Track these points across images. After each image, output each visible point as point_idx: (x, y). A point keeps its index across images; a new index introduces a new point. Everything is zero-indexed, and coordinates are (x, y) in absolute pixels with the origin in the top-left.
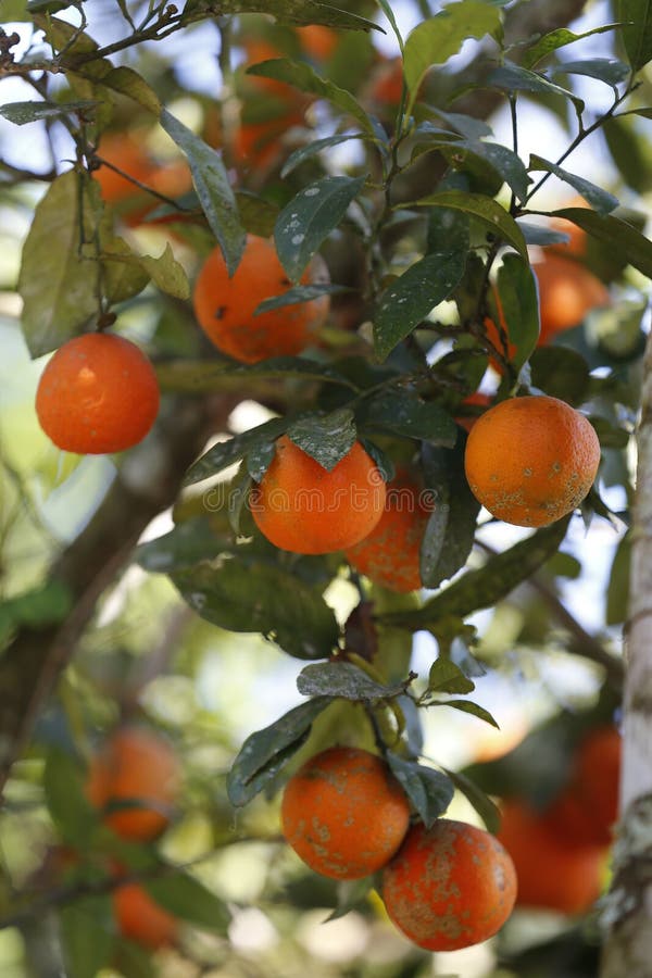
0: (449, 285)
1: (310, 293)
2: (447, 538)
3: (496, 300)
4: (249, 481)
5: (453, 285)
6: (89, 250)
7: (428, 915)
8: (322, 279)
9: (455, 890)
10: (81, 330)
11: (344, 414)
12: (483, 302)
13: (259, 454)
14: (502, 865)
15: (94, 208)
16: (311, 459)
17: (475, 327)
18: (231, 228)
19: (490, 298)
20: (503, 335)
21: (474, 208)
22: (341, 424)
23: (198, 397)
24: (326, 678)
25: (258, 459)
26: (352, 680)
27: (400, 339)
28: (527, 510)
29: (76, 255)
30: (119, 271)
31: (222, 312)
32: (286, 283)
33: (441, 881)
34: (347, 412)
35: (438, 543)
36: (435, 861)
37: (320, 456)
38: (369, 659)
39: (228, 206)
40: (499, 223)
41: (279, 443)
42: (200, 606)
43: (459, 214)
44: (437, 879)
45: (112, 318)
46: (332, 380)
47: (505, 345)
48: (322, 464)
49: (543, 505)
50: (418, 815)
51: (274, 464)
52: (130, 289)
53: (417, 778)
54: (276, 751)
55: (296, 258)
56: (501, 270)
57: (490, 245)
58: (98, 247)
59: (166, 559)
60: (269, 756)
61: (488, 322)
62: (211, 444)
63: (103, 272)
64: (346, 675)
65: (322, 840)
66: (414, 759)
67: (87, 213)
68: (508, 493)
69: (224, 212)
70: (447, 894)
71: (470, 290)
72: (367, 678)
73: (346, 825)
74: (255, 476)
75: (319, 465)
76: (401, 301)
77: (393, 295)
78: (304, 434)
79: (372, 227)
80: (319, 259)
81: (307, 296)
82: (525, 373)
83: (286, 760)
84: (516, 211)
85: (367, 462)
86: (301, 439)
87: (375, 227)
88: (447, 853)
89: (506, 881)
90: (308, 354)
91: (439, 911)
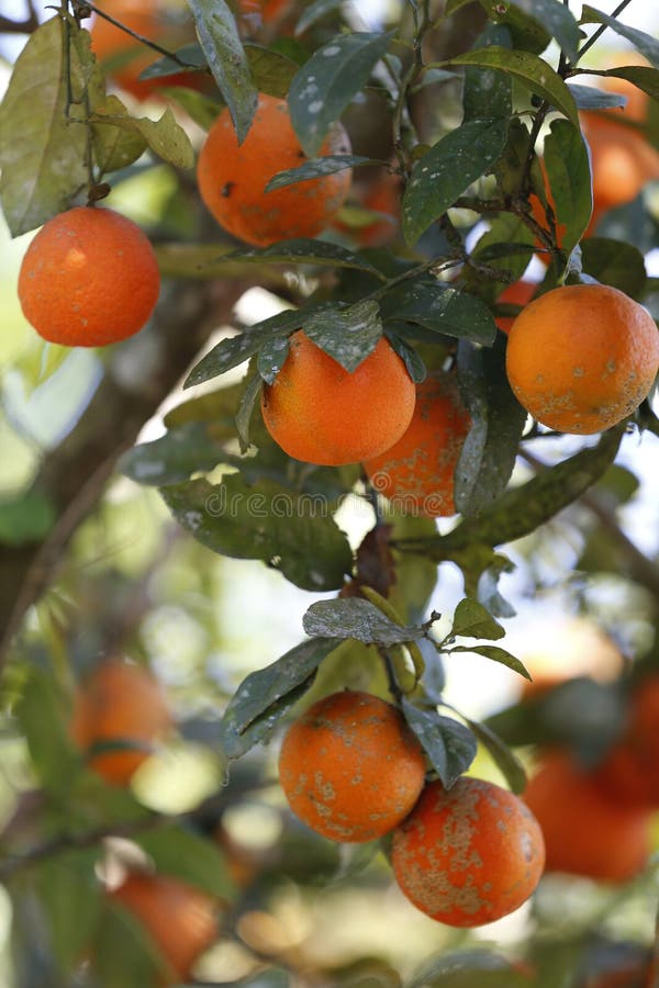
0: (489, 158)
1: (329, 166)
2: (484, 459)
3: (541, 173)
4: (261, 381)
5: (493, 156)
6: (77, 112)
7: (444, 886)
8: (343, 150)
9: (475, 859)
10: (67, 204)
11: (368, 306)
12: (527, 175)
13: (271, 352)
14: (530, 832)
15: (83, 63)
16: (330, 358)
17: (518, 205)
18: (241, 86)
19: (535, 171)
20: (550, 213)
21: (517, 67)
22: (365, 319)
23: (200, 283)
24: (336, 616)
25: (270, 358)
26: (366, 620)
27: (433, 221)
28: (577, 415)
29: (63, 116)
30: (112, 136)
31: (229, 189)
32: (301, 155)
33: (460, 848)
34: (372, 304)
35: (475, 465)
36: (454, 824)
37: (340, 355)
38: (385, 594)
39: (236, 62)
40: (547, 83)
41: (293, 339)
42: (195, 526)
43: (500, 74)
44: (456, 846)
45: (105, 190)
46: (353, 266)
47: (553, 225)
48: (343, 365)
49: (595, 410)
50: (434, 771)
51: (288, 362)
52: (125, 157)
53: (436, 732)
54: (277, 696)
55: (313, 128)
56: (547, 139)
57: (536, 110)
58: (87, 107)
59: (156, 468)
60: (268, 703)
61: (533, 199)
62: (216, 340)
63: (94, 135)
64: (359, 614)
65: (325, 799)
66: (433, 708)
67: (75, 68)
68: (555, 397)
69: (231, 68)
70: (467, 864)
71: (513, 163)
72: (383, 617)
73: (354, 782)
74: (266, 377)
75: (339, 366)
76: (433, 176)
77: (425, 170)
78: (322, 330)
79: (399, 89)
80: (340, 126)
81: (325, 170)
82: (575, 257)
83: (287, 708)
84: (566, 70)
85: (395, 361)
86: (320, 335)
87: (404, 90)
88: (468, 817)
89: (533, 850)
90: (327, 236)
91: (457, 881)
